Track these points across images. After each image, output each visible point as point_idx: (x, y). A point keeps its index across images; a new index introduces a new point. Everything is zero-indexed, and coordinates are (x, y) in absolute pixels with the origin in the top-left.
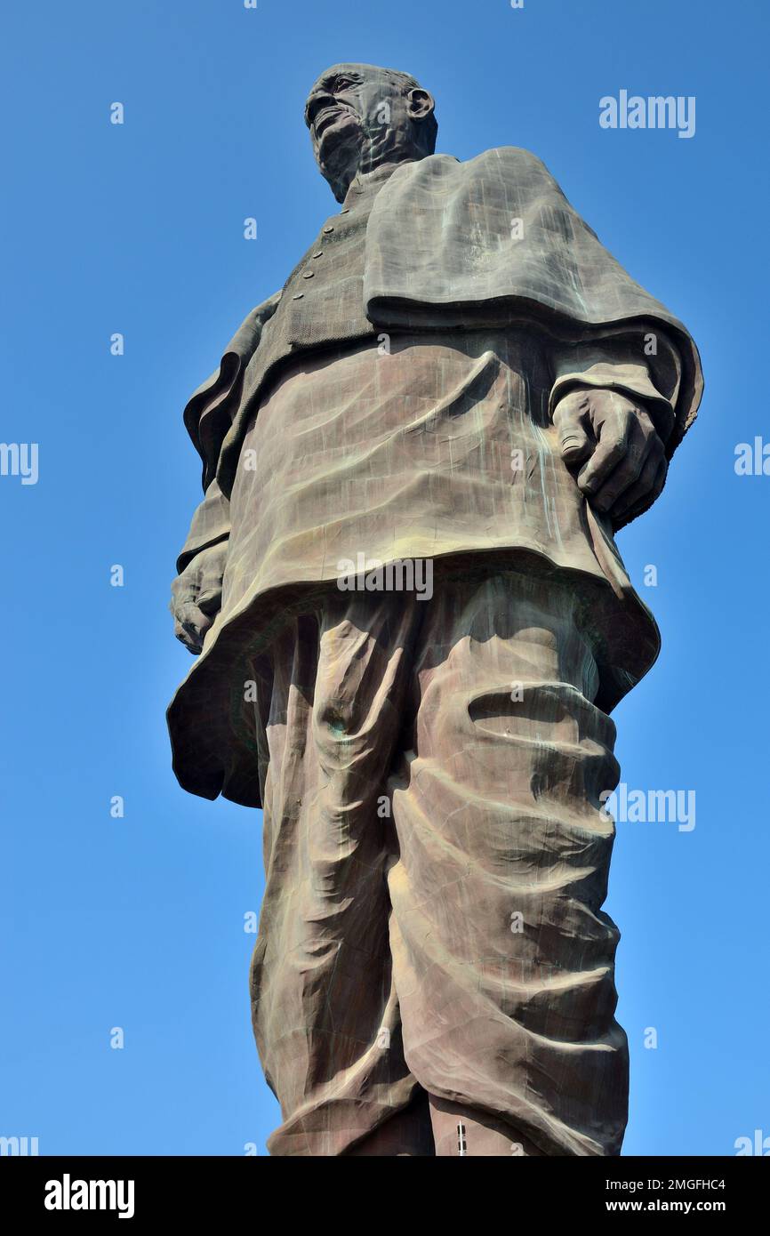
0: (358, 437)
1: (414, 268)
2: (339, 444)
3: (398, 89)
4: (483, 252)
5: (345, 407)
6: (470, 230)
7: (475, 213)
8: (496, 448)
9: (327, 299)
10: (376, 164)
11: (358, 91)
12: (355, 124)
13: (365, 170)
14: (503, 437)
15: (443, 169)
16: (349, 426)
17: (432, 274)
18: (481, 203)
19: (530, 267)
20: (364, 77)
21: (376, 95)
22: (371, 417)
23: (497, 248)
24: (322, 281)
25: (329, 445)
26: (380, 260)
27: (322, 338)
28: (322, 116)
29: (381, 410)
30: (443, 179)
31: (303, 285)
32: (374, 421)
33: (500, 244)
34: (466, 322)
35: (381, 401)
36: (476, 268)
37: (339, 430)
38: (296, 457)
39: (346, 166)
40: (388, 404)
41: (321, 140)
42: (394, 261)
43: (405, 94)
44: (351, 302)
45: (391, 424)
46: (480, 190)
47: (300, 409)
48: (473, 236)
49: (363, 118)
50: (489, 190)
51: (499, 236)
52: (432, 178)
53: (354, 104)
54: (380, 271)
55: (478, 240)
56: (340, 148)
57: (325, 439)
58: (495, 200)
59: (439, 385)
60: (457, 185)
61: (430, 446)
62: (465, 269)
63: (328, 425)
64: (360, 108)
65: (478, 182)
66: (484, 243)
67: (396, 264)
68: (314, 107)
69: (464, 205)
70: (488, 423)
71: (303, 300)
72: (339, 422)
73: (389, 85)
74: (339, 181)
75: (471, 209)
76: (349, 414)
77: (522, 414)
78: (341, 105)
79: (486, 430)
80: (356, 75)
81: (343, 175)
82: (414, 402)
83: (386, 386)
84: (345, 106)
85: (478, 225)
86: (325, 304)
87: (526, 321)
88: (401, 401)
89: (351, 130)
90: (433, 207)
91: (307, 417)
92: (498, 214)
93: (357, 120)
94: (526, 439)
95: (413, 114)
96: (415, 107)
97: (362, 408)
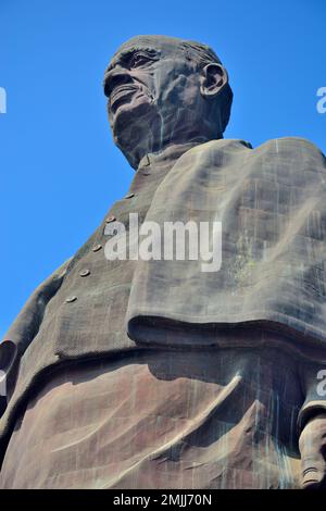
0: (108, 459)
1: (178, 281)
2: (91, 465)
3: (193, 64)
4: (247, 262)
5: (101, 424)
6: (238, 238)
7: (245, 217)
8: (237, 477)
9: (96, 306)
10: (166, 143)
11: (153, 69)
12: (148, 104)
13: (156, 148)
14: (246, 464)
15: (224, 161)
16: (102, 446)
17: (193, 289)
18: (252, 206)
19: (285, 288)
20: (160, 54)
21: (170, 74)
22: (123, 438)
23: (261, 257)
24: (96, 281)
25: (81, 466)
26: (146, 273)
27: (86, 350)
28: (117, 95)
29: (133, 431)
30: (223, 172)
31: (78, 284)
32: (126, 442)
33: (265, 252)
34: (221, 341)
35: (134, 420)
36: (237, 282)
37: (92, 449)
38: (50, 475)
39: (138, 142)
40: (140, 425)
41: (115, 117)
42: (161, 272)
43: (199, 69)
44: (118, 312)
45: (141, 446)
46: (253, 192)
47: (60, 421)
48: (239, 244)
49: (156, 97)
50: (261, 191)
51: (265, 243)
52: (212, 172)
53: (148, 83)
54: (145, 286)
55: (244, 248)
56: (132, 125)
57: (78, 458)
58: (267, 203)
59: (191, 405)
60: (234, 182)
61: (174, 474)
62: (225, 283)
63: (82, 443)
64: (153, 87)
65: (252, 183)
66: (250, 252)
67: (162, 277)
68: (111, 83)
69: (236, 208)
70: (232, 450)
71: (75, 304)
72: (94, 441)
73: (183, 61)
74: (131, 154)
75: (241, 213)
76: (104, 432)
77: (268, 438)
78: (136, 83)
79: (229, 456)
80: (153, 51)
81: (134, 151)
82: (165, 422)
83: (141, 404)
84: (140, 85)
85: (246, 231)
86: (94, 311)
87: (278, 342)
88: (152, 422)
89: (143, 109)
90: (207, 208)
91: (65, 430)
92: (267, 218)
93: (150, 100)
94: (269, 466)
95: (206, 92)
96: (209, 83)
97: (116, 426)
